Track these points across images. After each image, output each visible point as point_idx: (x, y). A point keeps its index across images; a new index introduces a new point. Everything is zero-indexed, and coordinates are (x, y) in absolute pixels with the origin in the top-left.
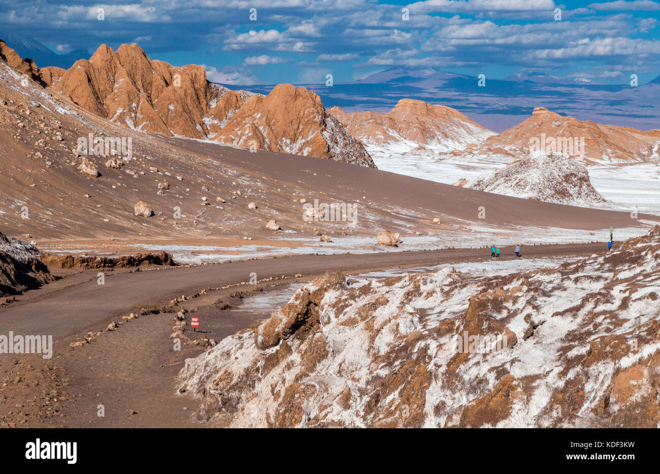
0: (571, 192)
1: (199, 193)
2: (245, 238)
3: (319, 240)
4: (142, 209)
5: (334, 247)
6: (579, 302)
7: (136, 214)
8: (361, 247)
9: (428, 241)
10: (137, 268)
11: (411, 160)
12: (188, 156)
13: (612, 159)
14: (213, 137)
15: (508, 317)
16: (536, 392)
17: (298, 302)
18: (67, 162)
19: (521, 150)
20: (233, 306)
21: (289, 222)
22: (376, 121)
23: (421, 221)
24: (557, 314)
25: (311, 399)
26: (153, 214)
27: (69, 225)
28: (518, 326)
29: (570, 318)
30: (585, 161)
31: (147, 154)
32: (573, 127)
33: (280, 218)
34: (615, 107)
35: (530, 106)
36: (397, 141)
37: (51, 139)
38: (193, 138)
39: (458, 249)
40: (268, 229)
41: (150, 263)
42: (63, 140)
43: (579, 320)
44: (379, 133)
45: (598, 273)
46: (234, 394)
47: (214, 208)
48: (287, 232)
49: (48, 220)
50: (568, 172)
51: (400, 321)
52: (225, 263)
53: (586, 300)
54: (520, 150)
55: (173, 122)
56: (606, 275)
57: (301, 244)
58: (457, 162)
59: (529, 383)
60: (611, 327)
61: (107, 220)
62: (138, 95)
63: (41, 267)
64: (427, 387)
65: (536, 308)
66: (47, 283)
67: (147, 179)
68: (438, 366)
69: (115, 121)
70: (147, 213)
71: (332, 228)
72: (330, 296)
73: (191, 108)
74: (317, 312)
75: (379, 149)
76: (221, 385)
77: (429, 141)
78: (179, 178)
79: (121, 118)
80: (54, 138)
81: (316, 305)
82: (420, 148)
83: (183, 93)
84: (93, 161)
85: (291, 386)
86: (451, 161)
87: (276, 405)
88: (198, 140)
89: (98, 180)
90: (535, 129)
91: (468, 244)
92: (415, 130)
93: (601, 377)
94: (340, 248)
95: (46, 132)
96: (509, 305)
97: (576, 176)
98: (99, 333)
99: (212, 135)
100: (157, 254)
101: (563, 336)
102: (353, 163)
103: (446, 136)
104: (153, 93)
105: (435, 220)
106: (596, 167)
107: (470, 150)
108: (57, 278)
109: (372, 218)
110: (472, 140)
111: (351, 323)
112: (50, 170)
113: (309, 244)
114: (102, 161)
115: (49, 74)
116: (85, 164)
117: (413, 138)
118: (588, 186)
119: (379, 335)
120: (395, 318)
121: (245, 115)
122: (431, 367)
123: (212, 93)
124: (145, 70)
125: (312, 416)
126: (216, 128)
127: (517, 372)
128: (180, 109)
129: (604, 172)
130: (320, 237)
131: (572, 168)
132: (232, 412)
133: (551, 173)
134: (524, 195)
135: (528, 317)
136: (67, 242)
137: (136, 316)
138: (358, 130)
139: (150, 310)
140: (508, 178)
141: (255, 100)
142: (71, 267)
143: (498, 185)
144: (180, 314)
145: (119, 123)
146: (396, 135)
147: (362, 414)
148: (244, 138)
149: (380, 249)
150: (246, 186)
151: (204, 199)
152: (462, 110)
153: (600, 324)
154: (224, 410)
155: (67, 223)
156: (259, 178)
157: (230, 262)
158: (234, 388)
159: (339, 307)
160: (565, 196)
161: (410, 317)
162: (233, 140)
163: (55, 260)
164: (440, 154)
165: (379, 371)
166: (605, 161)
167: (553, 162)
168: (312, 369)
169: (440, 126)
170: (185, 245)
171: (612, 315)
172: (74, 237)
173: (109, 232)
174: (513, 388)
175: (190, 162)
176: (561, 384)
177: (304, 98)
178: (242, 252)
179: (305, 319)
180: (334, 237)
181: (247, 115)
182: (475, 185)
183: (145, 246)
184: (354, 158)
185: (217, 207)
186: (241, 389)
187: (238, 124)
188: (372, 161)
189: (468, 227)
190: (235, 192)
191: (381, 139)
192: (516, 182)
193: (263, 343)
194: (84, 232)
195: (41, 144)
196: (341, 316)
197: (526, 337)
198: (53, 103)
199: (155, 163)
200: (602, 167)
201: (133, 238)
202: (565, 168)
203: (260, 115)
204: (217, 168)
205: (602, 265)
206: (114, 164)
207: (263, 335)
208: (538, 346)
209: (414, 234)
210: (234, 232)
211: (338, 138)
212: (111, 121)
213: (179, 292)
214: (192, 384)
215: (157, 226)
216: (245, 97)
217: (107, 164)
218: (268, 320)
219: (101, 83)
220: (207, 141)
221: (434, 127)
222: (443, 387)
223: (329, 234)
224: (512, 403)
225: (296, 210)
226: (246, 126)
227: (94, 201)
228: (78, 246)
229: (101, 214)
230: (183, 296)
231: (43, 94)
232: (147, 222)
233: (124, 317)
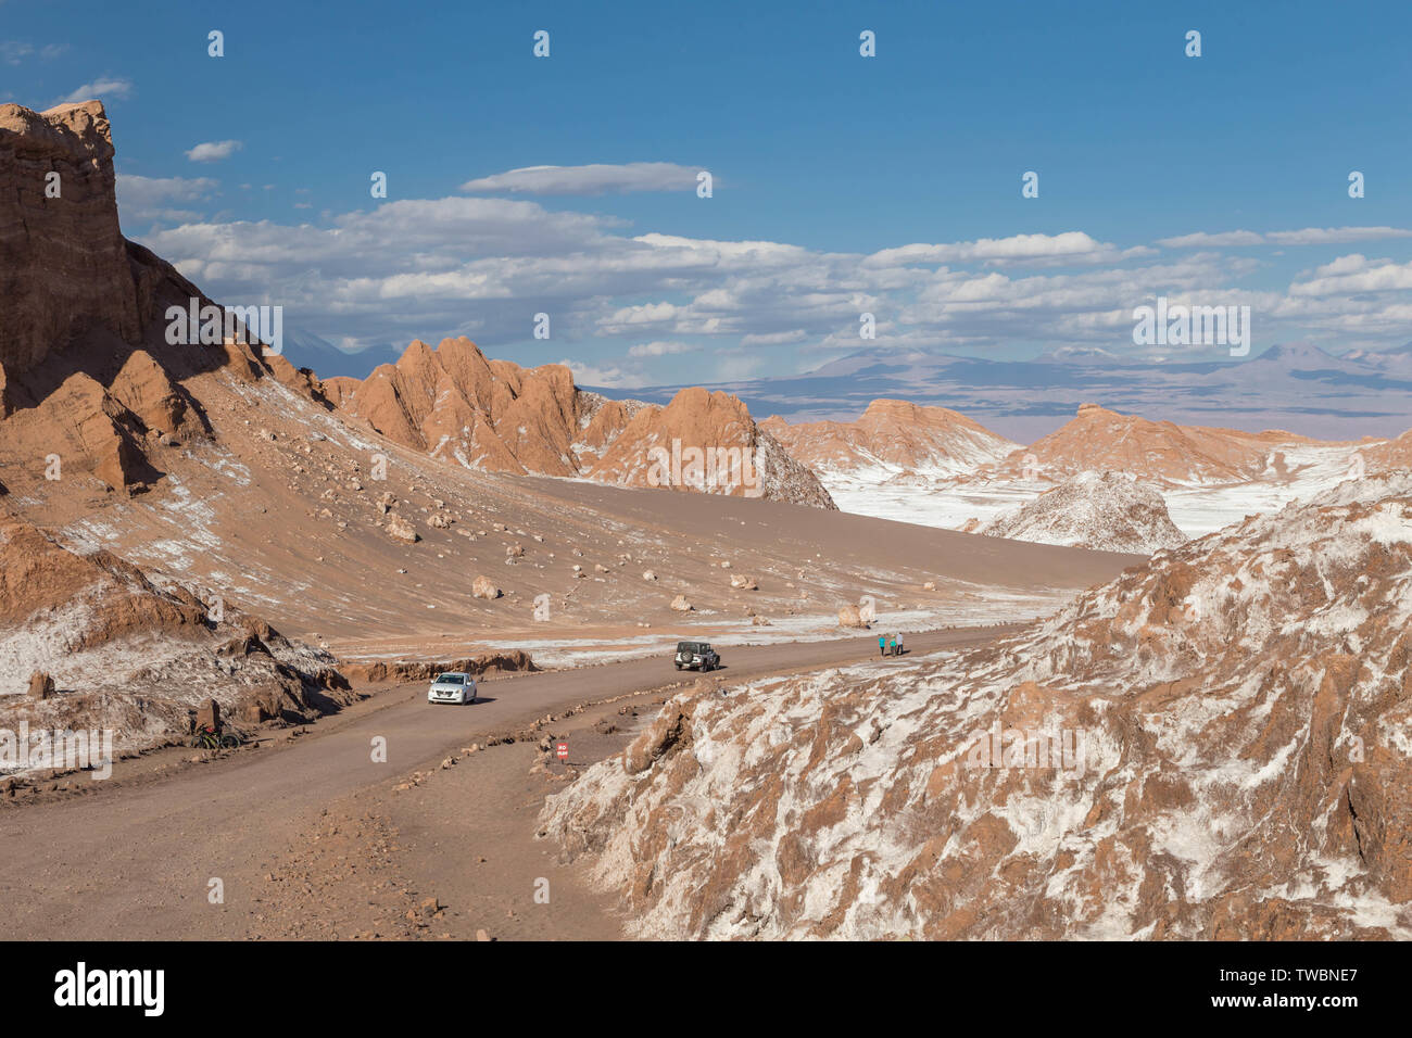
0: (1140, 533)
1: (568, 559)
2: (640, 624)
3: (751, 623)
4: (484, 587)
5: (773, 634)
6: (924, 705)
7: (475, 596)
8: (813, 632)
9: (915, 619)
10: (480, 677)
11: (893, 492)
12: (550, 504)
13: (1204, 479)
14: (587, 472)
15: (857, 722)
16: (872, 794)
17: (667, 716)
18: (367, 522)
19: (1063, 470)
20: (622, 727)
21: (707, 598)
22: (837, 436)
23: (906, 587)
24: (902, 717)
25: (678, 823)
26: (500, 595)
27: (374, 615)
28: (864, 732)
29: (914, 721)
30: (1162, 484)
31: (488, 504)
32: (1141, 432)
33: (692, 591)
34: (1207, 397)
35: (1075, 401)
36: (870, 464)
37: (344, 488)
38: (556, 475)
39: (961, 629)
40: (674, 610)
41: (499, 668)
42: (362, 489)
43: (921, 722)
44: (842, 453)
45: (953, 673)
46: (601, 830)
47: (592, 581)
48: (702, 612)
49: (346, 610)
50: (1134, 502)
51: (771, 732)
52: (610, 664)
53: (931, 701)
54: (1061, 471)
55: (527, 453)
56: (959, 675)
57: (723, 631)
58: (963, 493)
59: (865, 787)
60: (947, 728)
61: (433, 607)
62: (471, 414)
63: (340, 682)
64: (779, 797)
65: (884, 711)
66: (350, 705)
67: (489, 542)
68: (790, 775)
69: (438, 456)
70: (492, 593)
71: (771, 604)
72: (703, 708)
73: (552, 430)
74: (690, 727)
75: (843, 477)
76: (585, 819)
77: (918, 461)
78: (538, 538)
79: (448, 451)
80: (348, 486)
81: (688, 719)
82: (907, 474)
83: (539, 409)
84: (409, 519)
85: (655, 810)
86: (954, 492)
87: (639, 832)
88: (565, 478)
89: (416, 547)
90: (1082, 437)
91: (979, 620)
92: (897, 446)
93: (922, 775)
94: (783, 634)
95: (336, 478)
96: (861, 710)
97: (1146, 508)
98: (430, 773)
99: (585, 470)
100: (508, 654)
101: (904, 739)
102: (800, 503)
103: (946, 454)
104: (494, 409)
105: (928, 585)
106: (1178, 492)
107: (983, 474)
108: (364, 697)
109: (830, 586)
110: (984, 458)
111: (723, 737)
112: (344, 534)
113: (735, 630)
114: (421, 517)
115: (336, 388)
116: (397, 523)
117: (895, 460)
118: (1166, 522)
119: (750, 749)
120: (767, 729)
121: (634, 438)
122: (783, 777)
123: (584, 406)
124: (481, 376)
125: (678, 842)
126: (590, 459)
127: (857, 776)
128: (535, 432)
129: (1193, 500)
130: (752, 619)
131: (1140, 495)
132: (600, 852)
133: (1108, 505)
134: (1067, 541)
135: (875, 720)
136: (374, 643)
137: (482, 747)
138: (810, 450)
139: (502, 738)
140: (1040, 516)
141: (649, 413)
142: (382, 679)
143: (1027, 527)
144: (544, 742)
145: (444, 458)
146: (868, 455)
147: (725, 832)
148: (634, 471)
149: (843, 633)
150: (638, 546)
151: (576, 568)
152: (966, 412)
153: (937, 725)
154: (589, 849)
155: (372, 613)
156: (658, 533)
157: (619, 662)
158: (599, 822)
159: (712, 720)
160: (1131, 539)
161: (782, 727)
162: (617, 476)
163: (359, 671)
164: (937, 481)
165: (743, 787)
166: (1194, 482)
167: (1109, 487)
168: (679, 790)
169: (936, 438)
170: (551, 639)
171: (950, 716)
172: (386, 634)
173: (436, 624)
174: (850, 791)
175: (552, 514)
176: (891, 784)
177: (723, 408)
178: (635, 646)
179: (676, 735)
180: (774, 617)
181: (637, 436)
182: (992, 528)
183: (491, 644)
184: (802, 495)
185: (597, 579)
186: (608, 824)
187: (625, 451)
188: (830, 498)
189: (977, 595)
190: (622, 556)
191: (845, 462)
192: (1054, 520)
193: (632, 767)
194: (399, 626)
195: (329, 497)
196: (714, 730)
197: (872, 742)
198: (344, 433)
199: (500, 517)
200: (1188, 492)
201: (471, 631)
202: (1128, 495)
203: (656, 436)
204: (593, 520)
205: (960, 664)
206: (439, 522)
207: (633, 757)
208: (882, 750)
209: (895, 609)
210: (623, 616)
211: (776, 466)
212: (432, 455)
213: (541, 711)
214: (553, 826)
215: (506, 612)
216: (633, 410)
217: (430, 522)
218: (637, 740)
219: (414, 399)
220: (578, 480)
221: (925, 441)
222: (795, 797)
223: (766, 613)
224: (848, 805)
225: (716, 579)
226: (637, 454)
227: (412, 578)
228: (391, 647)
229: (422, 598)
230: (549, 716)
231: (329, 420)
232: (492, 607)
233: (463, 750)
